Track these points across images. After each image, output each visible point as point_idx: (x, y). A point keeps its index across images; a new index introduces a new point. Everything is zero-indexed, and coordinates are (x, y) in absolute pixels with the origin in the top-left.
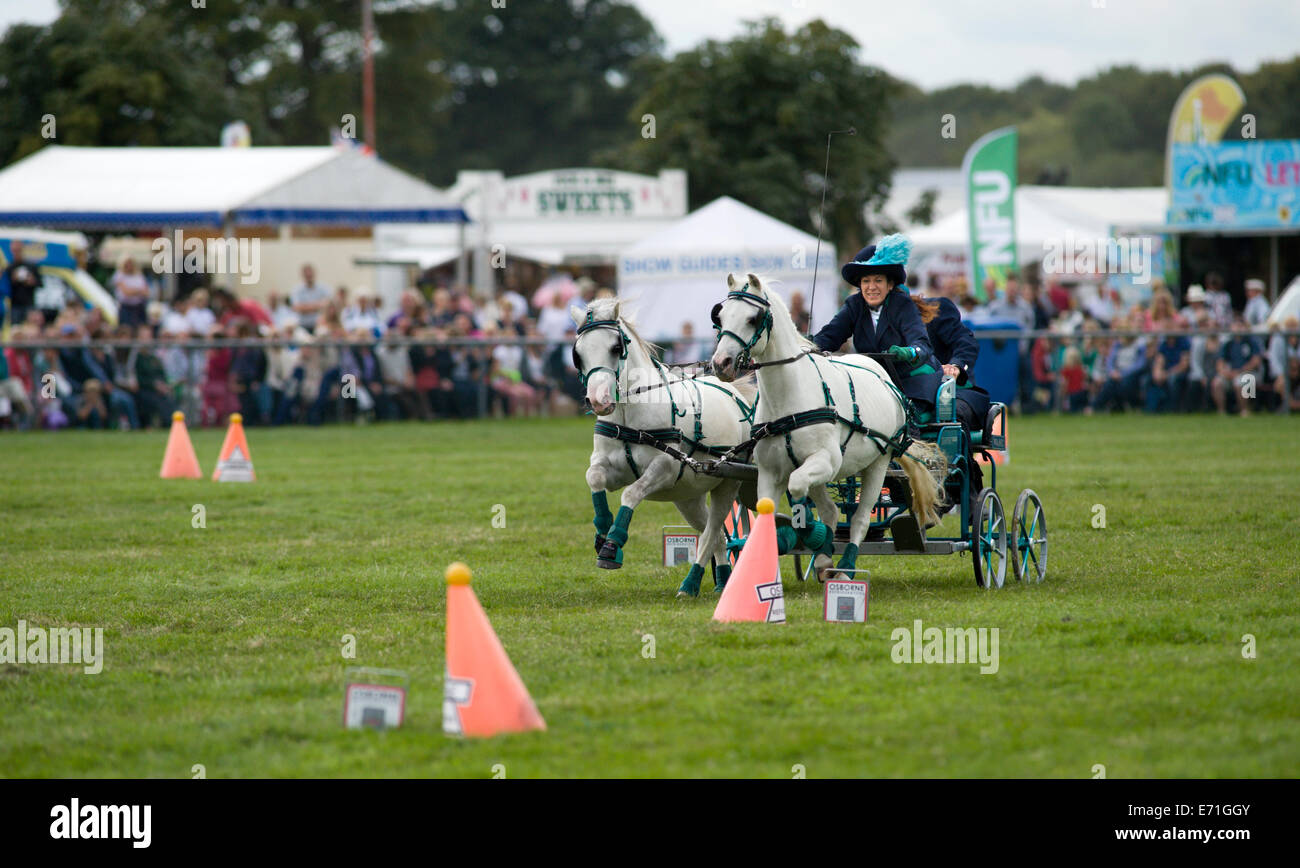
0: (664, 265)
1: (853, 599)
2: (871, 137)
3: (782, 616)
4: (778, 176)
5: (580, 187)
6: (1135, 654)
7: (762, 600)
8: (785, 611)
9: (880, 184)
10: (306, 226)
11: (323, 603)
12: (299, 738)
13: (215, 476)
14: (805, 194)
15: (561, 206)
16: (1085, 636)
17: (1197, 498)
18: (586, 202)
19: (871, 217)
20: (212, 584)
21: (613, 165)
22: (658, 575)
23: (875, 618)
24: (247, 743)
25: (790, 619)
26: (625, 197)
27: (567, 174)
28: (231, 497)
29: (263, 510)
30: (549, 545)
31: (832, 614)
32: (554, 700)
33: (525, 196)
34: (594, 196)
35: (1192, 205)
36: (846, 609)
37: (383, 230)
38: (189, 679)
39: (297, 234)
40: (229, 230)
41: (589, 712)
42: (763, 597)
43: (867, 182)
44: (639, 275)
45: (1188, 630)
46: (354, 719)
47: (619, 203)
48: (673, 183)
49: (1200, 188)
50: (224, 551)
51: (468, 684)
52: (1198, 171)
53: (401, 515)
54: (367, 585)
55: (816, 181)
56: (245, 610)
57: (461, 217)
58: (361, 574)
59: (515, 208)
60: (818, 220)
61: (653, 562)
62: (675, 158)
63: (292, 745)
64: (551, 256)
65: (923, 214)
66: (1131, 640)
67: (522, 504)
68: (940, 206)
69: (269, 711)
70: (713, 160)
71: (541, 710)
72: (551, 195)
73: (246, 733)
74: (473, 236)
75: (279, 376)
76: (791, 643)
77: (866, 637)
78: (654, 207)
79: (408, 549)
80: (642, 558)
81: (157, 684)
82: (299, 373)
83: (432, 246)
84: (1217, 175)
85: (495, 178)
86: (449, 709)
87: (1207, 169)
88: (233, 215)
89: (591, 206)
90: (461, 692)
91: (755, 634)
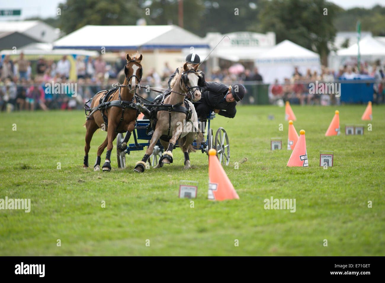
0: (269, 61)
1: (329, 160)
2: (329, 22)
3: (307, 165)
4: (302, 35)
7: (301, 160)
8: (309, 163)
9: (332, 37)
10: (163, 50)
12: (166, 201)
14: (310, 40)
15: (238, 44)
19: (330, 46)
21: (253, 31)
22: (270, 153)
23: (335, 165)
24: (151, 202)
25: (310, 166)
26: (257, 41)
27: (240, 33)
30: (237, 144)
31: (322, 164)
32: (241, 190)
34: (248, 41)
36: (327, 163)
37: (186, 51)
38: (133, 184)
39: (160, 52)
40: (141, 51)
41: (251, 193)
42: (302, 159)
43: (328, 35)
46: (182, 196)
47: (255, 43)
48: (271, 37)
51: (217, 185)
55: (313, 36)
61: (268, 149)
62: (271, 29)
63: (164, 203)
64: (235, 59)
65: (346, 45)
68: (351, 43)
69: (156, 193)
70: (283, 30)
71: (238, 193)
72: (235, 40)
73: (151, 200)
74: (212, 53)
76: (311, 173)
77: (333, 171)
78: (266, 43)
80: (264, 147)
81: (123, 185)
85: (218, 35)
86: (210, 192)
88: (142, 47)
89: (246, 43)
90: (214, 187)
91: (299, 170)
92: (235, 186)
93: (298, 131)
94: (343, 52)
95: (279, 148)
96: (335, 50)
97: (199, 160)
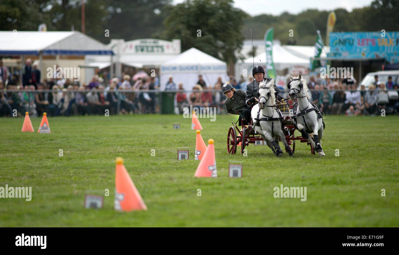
0: (174, 68)
1: (238, 170)
2: (237, 29)
4: (209, 42)
5: (148, 44)
6: (325, 188)
8: (217, 174)
9: (239, 45)
10: (64, 56)
11: (74, 170)
12: (70, 211)
13: (38, 131)
14: (216, 47)
15: (142, 50)
16: (309, 182)
17: (340, 141)
18: (150, 49)
19: (237, 54)
20: (40, 164)
21: (158, 38)
22: (176, 163)
23: (244, 176)
24: (55, 213)
25: (218, 176)
26: (162, 47)
27: (144, 40)
28: (44, 138)
29: (54, 142)
30: (142, 153)
31: (231, 175)
32: (149, 201)
33: (131, 47)
34: (153, 47)
35: (335, 51)
36: (235, 173)
37: (88, 57)
39: (61, 58)
40: (41, 57)
41: (159, 204)
42: (210, 170)
43: (235, 43)
44: (166, 71)
45: (340, 180)
46: (88, 205)
47: (160, 50)
48: (177, 43)
49: (338, 46)
50: (43, 154)
51: (123, 194)
52: (337, 41)
53: (96, 144)
54: (88, 165)
55: (220, 43)
56: (51, 172)
57: (112, 53)
58: (85, 162)
59: (128, 51)
60: (221, 55)
61: (175, 159)
62: (177, 36)
63: (69, 213)
64: (139, 65)
65: (253, 54)
66: (323, 183)
67: (133, 141)
68: (258, 51)
69: (61, 203)
70: (188, 37)
71: (145, 203)
72: (139, 46)
73: (55, 209)
74: (115, 59)
75: (56, 101)
76: (219, 183)
77: (243, 182)
78: (171, 51)
79: (99, 154)
80: (171, 157)
82: (63, 100)
83: (102, 62)
84: (343, 42)
85: (122, 41)
86: (117, 203)
87: (340, 41)
88: (42, 52)
89: (151, 50)
90: (121, 197)
91: (208, 181)
92: (143, 197)
93: (206, 140)
94: (250, 60)
95: (186, 158)
96: (243, 59)
97: (104, 170)
